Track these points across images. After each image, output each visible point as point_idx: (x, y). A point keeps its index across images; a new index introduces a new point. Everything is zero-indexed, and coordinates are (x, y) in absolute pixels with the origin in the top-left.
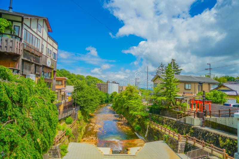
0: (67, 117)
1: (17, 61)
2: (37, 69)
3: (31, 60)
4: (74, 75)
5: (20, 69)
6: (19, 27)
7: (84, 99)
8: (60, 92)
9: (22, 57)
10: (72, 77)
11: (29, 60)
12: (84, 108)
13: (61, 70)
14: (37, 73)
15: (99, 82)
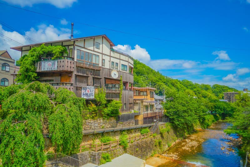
0: (145, 128)
1: (71, 77)
2: (95, 82)
3: (87, 74)
4: (198, 85)
5: (73, 83)
6: (72, 49)
7: (174, 110)
8: (142, 102)
9: (75, 73)
10: (195, 88)
11: (85, 75)
12: (175, 121)
13: (183, 81)
14: (95, 85)
15: (230, 91)
